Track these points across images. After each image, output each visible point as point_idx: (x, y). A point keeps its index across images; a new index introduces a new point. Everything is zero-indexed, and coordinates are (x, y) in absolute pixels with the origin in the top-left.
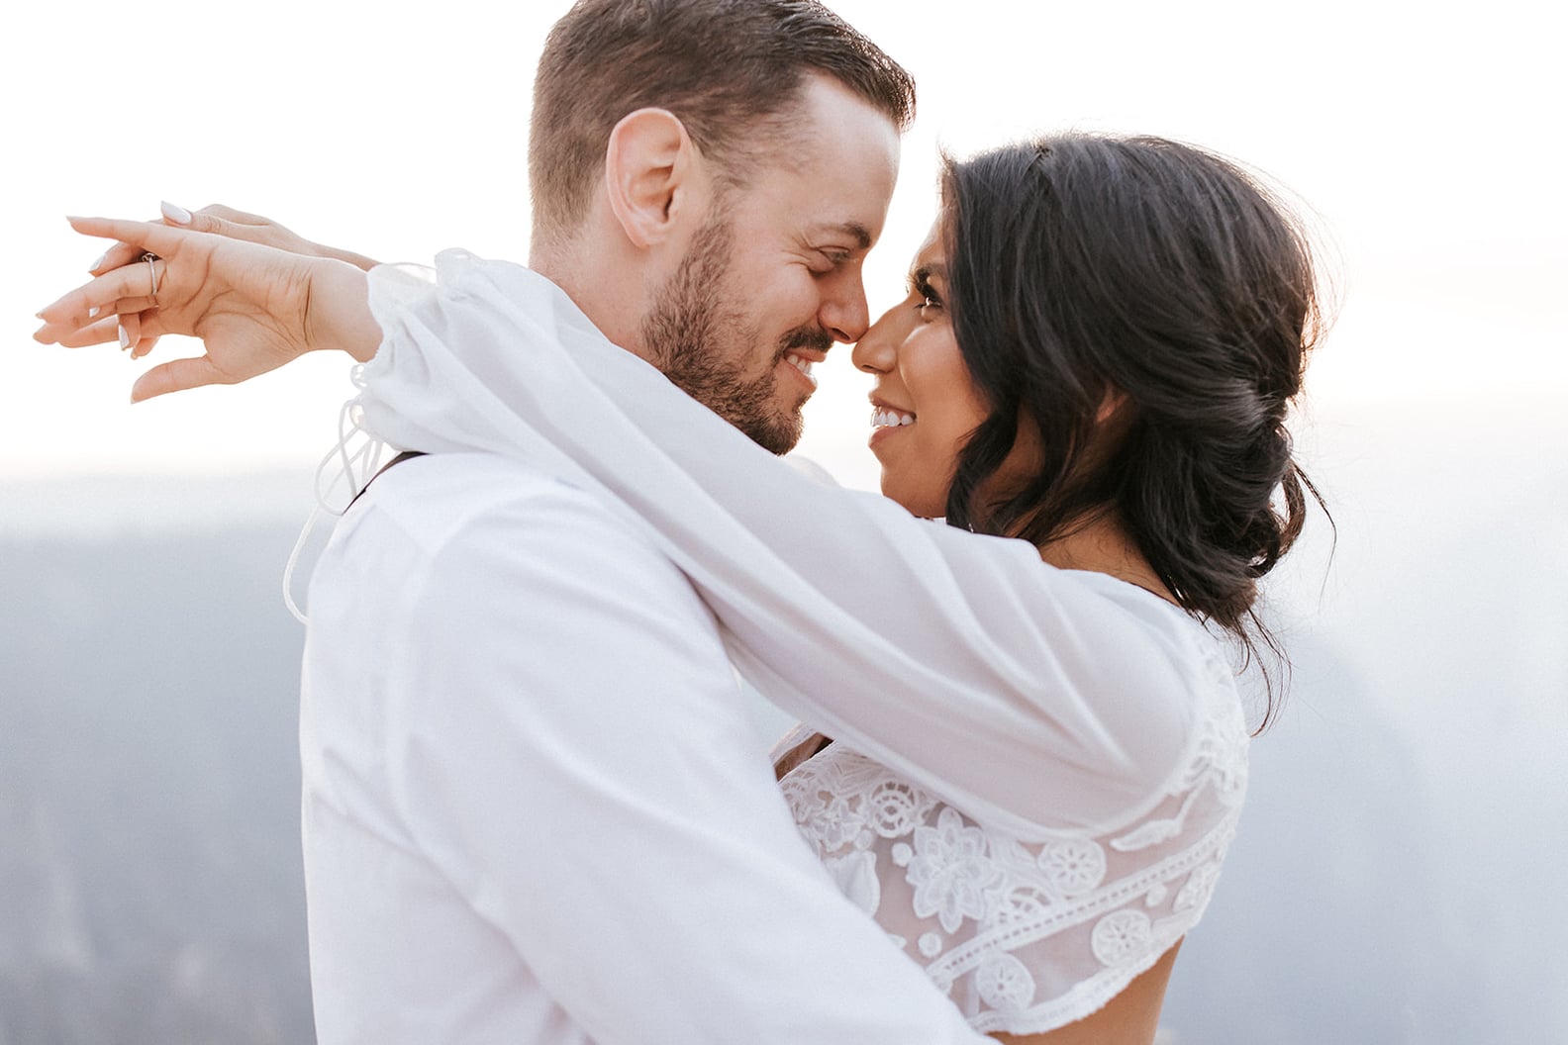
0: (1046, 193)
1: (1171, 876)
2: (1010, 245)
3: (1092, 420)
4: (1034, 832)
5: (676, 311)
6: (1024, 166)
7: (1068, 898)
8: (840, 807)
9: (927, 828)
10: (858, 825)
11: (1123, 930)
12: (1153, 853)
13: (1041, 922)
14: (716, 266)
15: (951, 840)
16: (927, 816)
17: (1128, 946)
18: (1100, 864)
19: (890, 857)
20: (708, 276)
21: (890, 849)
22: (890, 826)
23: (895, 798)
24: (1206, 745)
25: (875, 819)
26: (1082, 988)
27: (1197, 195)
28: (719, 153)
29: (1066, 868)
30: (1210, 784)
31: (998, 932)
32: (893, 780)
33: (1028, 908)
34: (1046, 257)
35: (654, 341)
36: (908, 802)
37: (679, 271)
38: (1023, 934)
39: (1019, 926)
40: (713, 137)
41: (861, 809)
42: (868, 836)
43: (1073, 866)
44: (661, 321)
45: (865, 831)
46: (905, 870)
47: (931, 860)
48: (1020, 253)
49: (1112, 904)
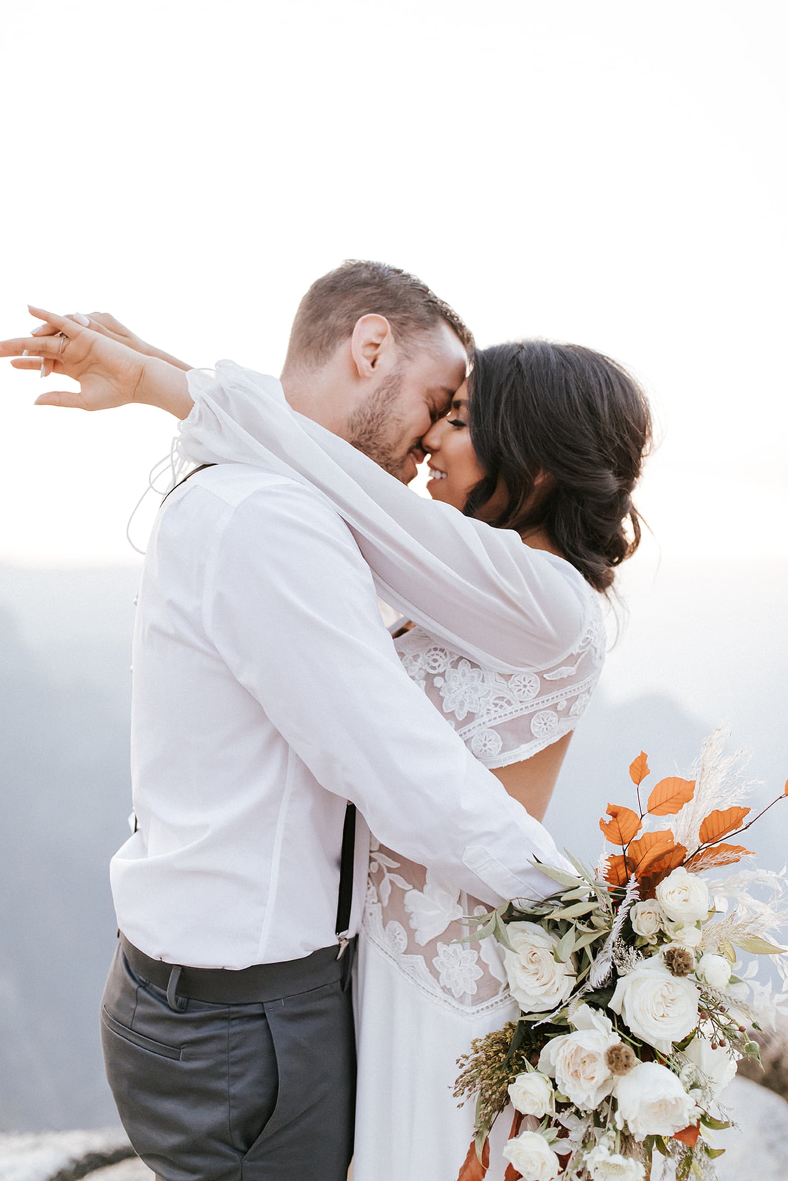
0: (519, 370)
1: (569, 696)
2: (500, 393)
3: (532, 484)
4: (507, 668)
5: (368, 411)
6: (510, 356)
7: (521, 702)
8: (408, 660)
9: (453, 670)
10: (417, 668)
11: (546, 721)
12: (562, 683)
13: (508, 713)
14: (393, 394)
15: (464, 675)
16: (452, 664)
17: (547, 729)
18: (537, 686)
19: (433, 683)
20: (389, 398)
21: (433, 679)
22: (434, 668)
23: (437, 655)
24: (590, 632)
25: (426, 665)
26: (524, 747)
27: (592, 378)
28: (402, 343)
29: (522, 687)
30: (590, 652)
31: (485, 718)
32: (437, 646)
33: (501, 706)
34: (516, 401)
35: (352, 425)
36: (444, 657)
37: (375, 392)
38: (498, 719)
39: (496, 715)
40: (401, 335)
41: (419, 660)
42: (423, 673)
43: (525, 686)
44: (360, 416)
45: (421, 671)
46: (439, 689)
47: (453, 684)
48: (503, 400)
49: (541, 706)
